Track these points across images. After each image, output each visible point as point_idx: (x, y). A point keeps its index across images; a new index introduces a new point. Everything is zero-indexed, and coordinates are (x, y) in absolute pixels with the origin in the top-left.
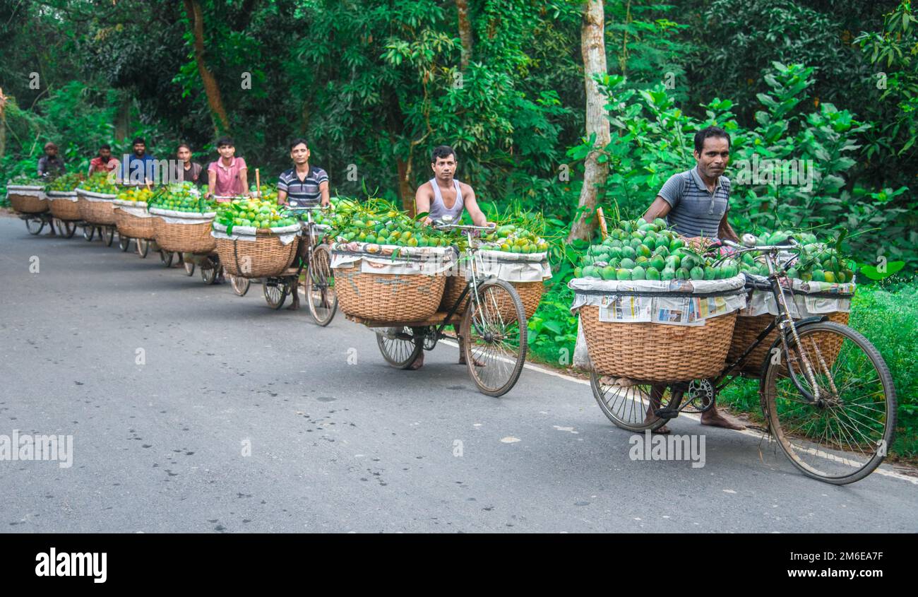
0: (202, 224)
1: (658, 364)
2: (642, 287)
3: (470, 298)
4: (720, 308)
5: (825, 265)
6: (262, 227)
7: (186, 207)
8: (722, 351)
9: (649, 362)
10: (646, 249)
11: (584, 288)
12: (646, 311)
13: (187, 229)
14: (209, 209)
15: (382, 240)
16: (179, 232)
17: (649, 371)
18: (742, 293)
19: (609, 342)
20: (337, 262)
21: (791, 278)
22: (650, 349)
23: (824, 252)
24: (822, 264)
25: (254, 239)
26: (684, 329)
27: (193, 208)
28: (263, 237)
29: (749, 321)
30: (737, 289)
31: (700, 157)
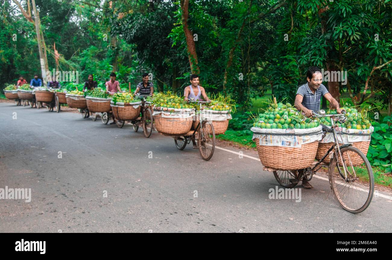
0: (106, 102)
1: (283, 163)
2: (274, 132)
4: (307, 140)
5: (357, 122)
6: (126, 103)
7: (100, 96)
8: (310, 157)
9: (279, 162)
10: (278, 116)
11: (254, 131)
12: (276, 142)
13: (100, 104)
14: (108, 97)
15: (168, 106)
16: (98, 105)
17: (279, 165)
18: (319, 134)
19: (264, 153)
20: (154, 113)
21: (342, 127)
22: (279, 157)
23: (357, 117)
24: (356, 122)
25: (123, 107)
26: (292, 149)
27: (103, 96)
28: (127, 106)
29: (326, 145)
30: (316, 132)
31: (310, 81)
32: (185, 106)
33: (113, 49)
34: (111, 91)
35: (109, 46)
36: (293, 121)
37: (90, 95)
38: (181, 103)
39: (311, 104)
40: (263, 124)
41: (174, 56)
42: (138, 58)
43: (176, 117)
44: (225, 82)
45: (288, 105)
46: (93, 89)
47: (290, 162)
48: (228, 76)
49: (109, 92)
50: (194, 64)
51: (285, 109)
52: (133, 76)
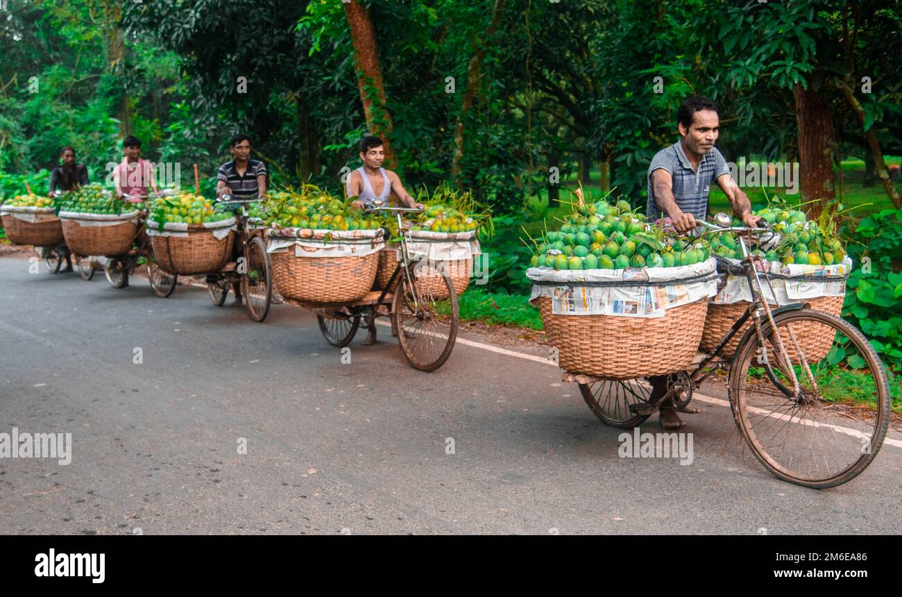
0: (118, 226)
1: (616, 360)
2: (593, 277)
3: (401, 277)
4: (681, 297)
5: (810, 245)
6: (193, 223)
7: (101, 209)
8: (688, 343)
9: (606, 357)
10: (600, 234)
11: (537, 279)
12: (600, 303)
13: (103, 231)
14: (123, 209)
15: (314, 225)
16: (95, 234)
17: (606, 366)
18: (711, 279)
19: (565, 336)
20: (272, 247)
21: (770, 261)
22: (606, 343)
23: (809, 231)
24: (807, 245)
25: (186, 235)
26: (642, 321)
27: (108, 209)
28: (195, 232)
29: (726, 309)
30: (702, 276)
31: (687, 132)
32: (359, 223)
33: (128, 70)
34: (131, 192)
35: (118, 61)
36: (641, 247)
37: (71, 207)
38: (348, 216)
39: (686, 197)
40: (562, 260)
41: (310, 85)
42: (203, 93)
43: (335, 253)
44: (458, 153)
45: (622, 206)
46: (78, 190)
47: (636, 357)
48: (464, 136)
49: (125, 195)
50: (376, 105)
51: (617, 216)
52: (172, 147)
